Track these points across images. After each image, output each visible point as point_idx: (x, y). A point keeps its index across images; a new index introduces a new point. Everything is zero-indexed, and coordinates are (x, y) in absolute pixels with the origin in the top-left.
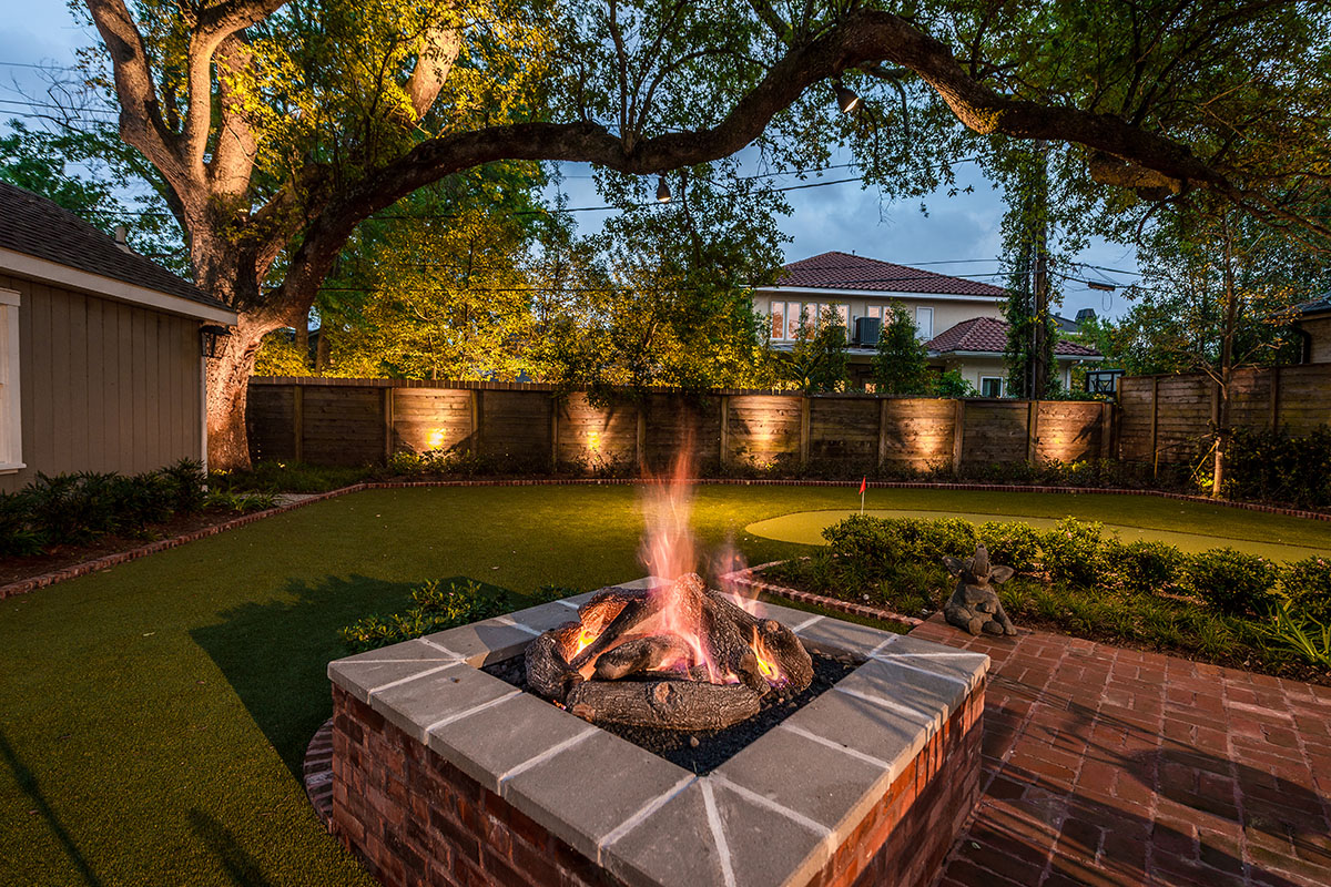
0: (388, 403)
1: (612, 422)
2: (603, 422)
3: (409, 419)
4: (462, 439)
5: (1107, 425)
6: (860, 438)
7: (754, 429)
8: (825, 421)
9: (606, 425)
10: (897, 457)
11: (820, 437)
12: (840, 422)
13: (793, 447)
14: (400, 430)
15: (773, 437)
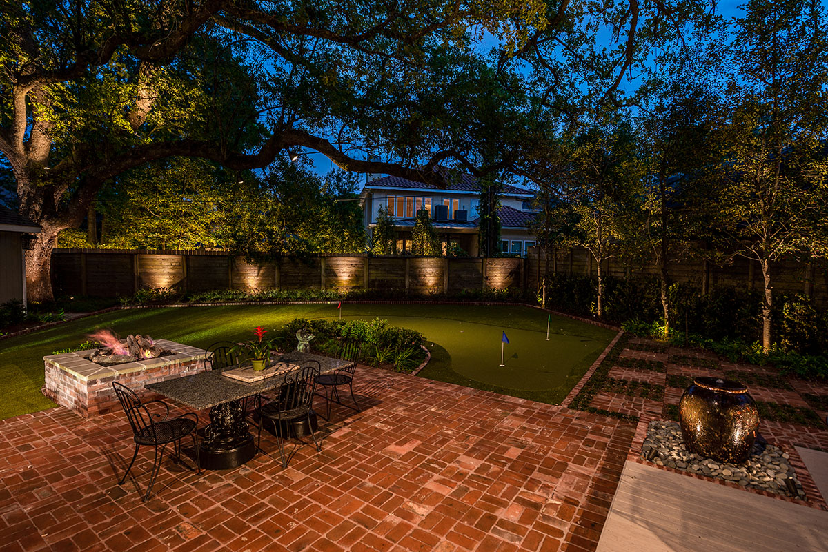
0: (135, 262)
1: (261, 271)
2: (256, 271)
3: (148, 271)
4: (178, 281)
5: (522, 270)
6: (395, 278)
7: (339, 275)
8: (377, 270)
9: (258, 273)
10: (415, 288)
11: (374, 278)
12: (385, 270)
13: (360, 283)
14: (142, 277)
15: (349, 278)
